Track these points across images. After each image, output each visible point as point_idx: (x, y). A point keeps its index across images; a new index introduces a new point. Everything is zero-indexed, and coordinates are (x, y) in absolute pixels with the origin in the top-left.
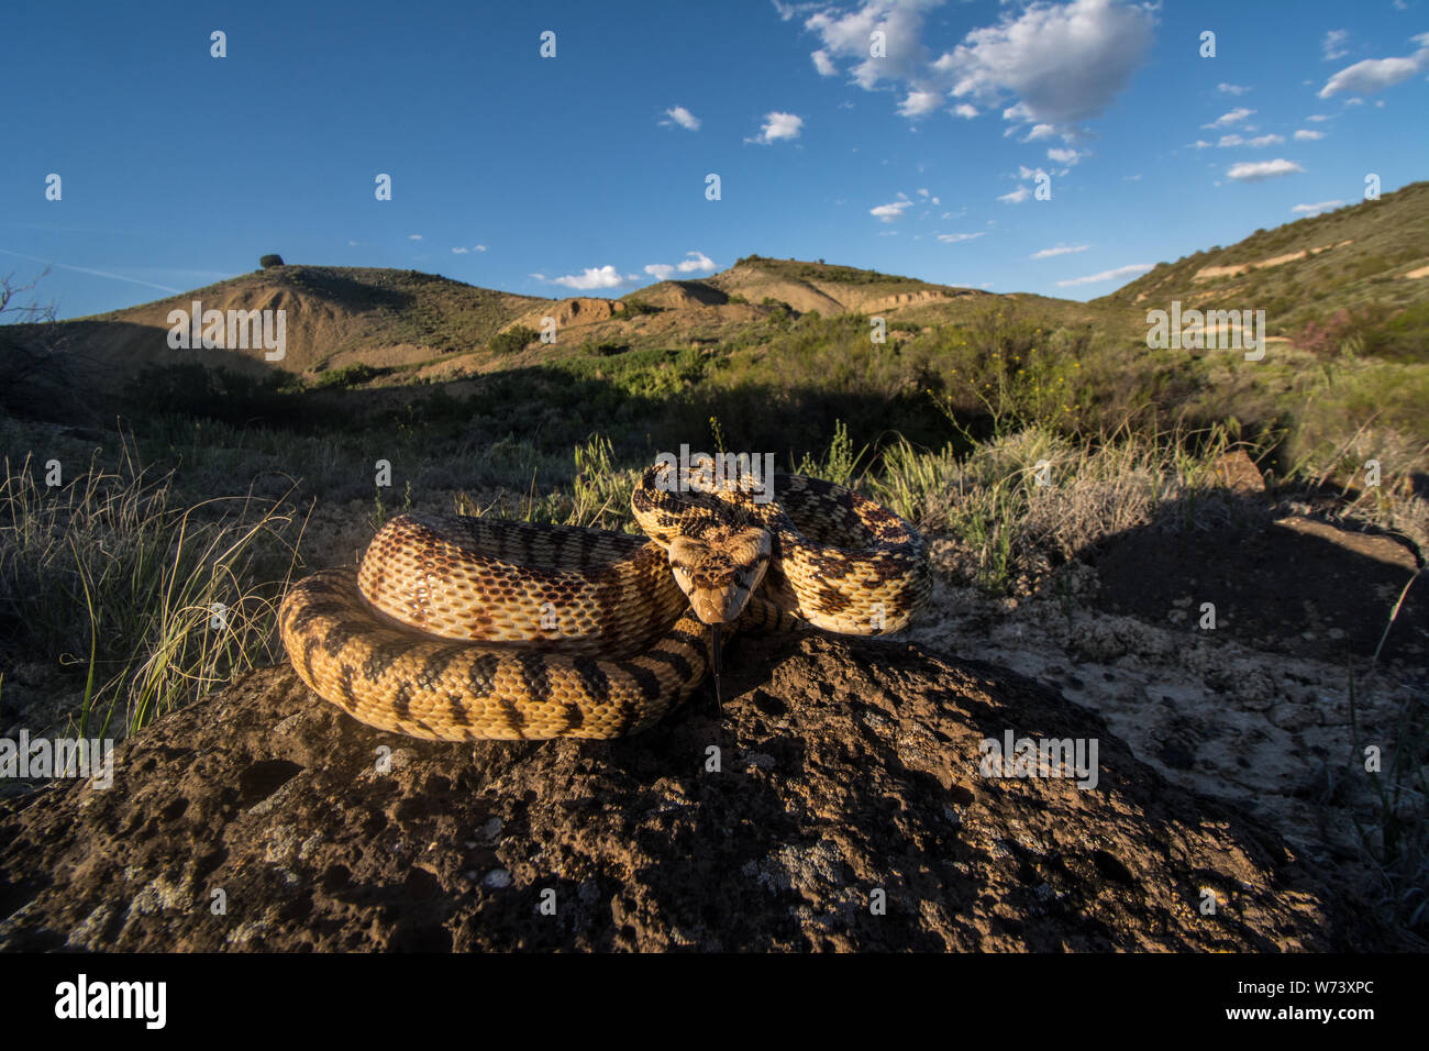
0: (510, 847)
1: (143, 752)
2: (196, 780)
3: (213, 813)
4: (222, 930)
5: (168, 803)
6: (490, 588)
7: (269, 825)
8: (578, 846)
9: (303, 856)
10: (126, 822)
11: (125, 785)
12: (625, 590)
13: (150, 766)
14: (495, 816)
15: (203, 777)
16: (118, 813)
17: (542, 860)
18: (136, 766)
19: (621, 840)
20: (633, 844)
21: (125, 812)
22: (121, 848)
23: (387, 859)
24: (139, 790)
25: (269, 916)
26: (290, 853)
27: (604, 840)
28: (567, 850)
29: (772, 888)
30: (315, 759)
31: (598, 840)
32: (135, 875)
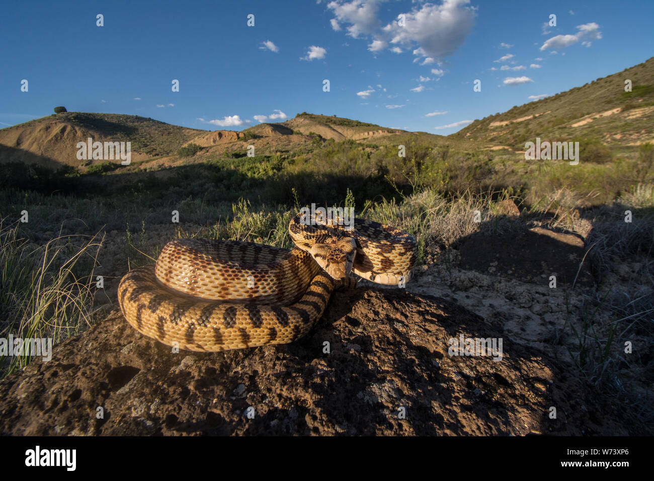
0: (253, 398)
2: (84, 379)
3: (97, 395)
5: (71, 392)
6: (228, 274)
7: (130, 399)
8: (285, 393)
9: (152, 412)
10: (48, 404)
11: (43, 385)
12: (287, 272)
13: (55, 374)
14: (241, 383)
15: (87, 378)
16: (43, 399)
17: (269, 402)
18: (47, 375)
19: (304, 389)
20: (310, 390)
21: (47, 399)
22: (50, 417)
23: (195, 409)
24: (51, 387)
26: (145, 411)
27: (297, 390)
28: (280, 396)
29: (371, 403)
30: (146, 365)
31: (294, 390)
32: (61, 430)
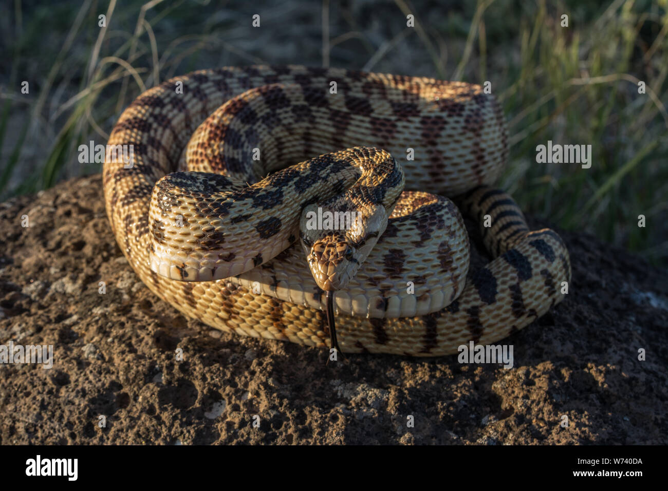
1: (65, 203)
3: (98, 254)
4: (91, 306)
7: (123, 269)
9: (134, 289)
10: (52, 244)
13: (68, 214)
15: (97, 232)
16: (48, 236)
18: (60, 211)
21: (52, 238)
22: (49, 256)
25: (112, 307)
32: (56, 273)
